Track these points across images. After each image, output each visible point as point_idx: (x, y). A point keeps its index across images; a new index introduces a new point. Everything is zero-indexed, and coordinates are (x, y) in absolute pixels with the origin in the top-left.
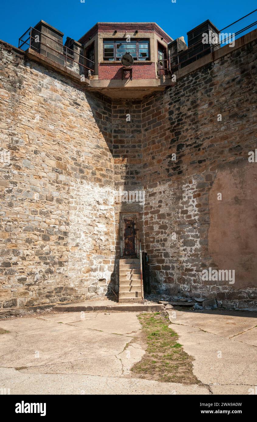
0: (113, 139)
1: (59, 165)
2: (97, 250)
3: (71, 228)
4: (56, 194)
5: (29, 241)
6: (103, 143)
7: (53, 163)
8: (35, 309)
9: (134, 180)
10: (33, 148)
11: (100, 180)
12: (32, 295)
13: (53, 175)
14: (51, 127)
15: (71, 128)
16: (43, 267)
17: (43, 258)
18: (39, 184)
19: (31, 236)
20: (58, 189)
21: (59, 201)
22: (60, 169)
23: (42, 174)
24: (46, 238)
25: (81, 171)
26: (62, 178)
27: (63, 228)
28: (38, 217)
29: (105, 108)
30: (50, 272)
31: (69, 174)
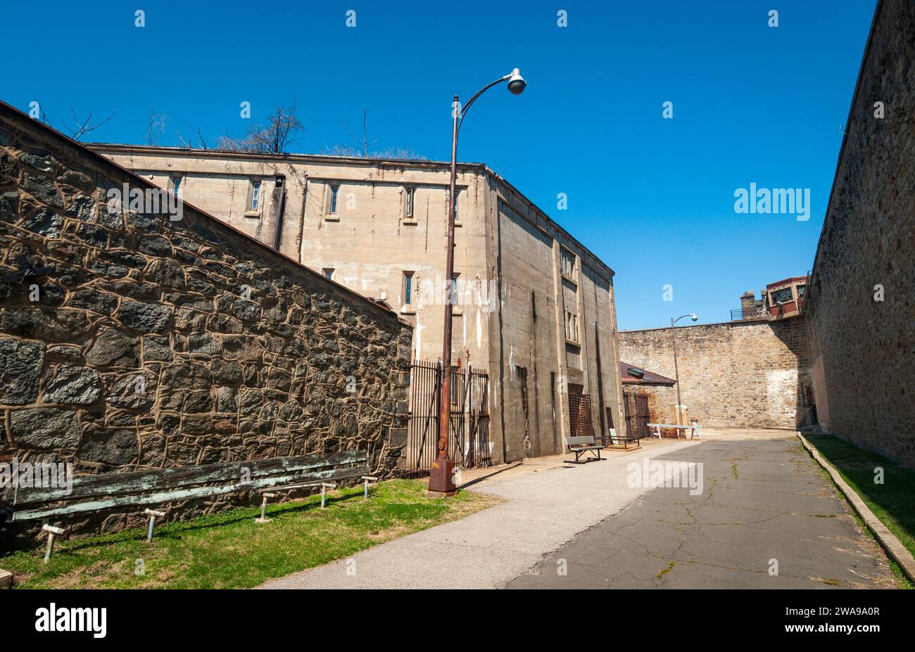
0: (793, 342)
1: (757, 366)
2: (788, 403)
3: (768, 394)
4: (757, 380)
5: (746, 401)
6: (785, 346)
7: (754, 366)
8: (753, 427)
9: (807, 365)
10: (742, 362)
11: (785, 368)
12: (751, 422)
13: (755, 372)
14: (750, 350)
15: (761, 346)
16: (755, 412)
17: (755, 408)
18: (747, 377)
19: (747, 399)
20: (758, 377)
21: (759, 383)
22: (758, 367)
23: (748, 372)
24: (755, 399)
25: (771, 366)
26: (760, 372)
27: (764, 394)
28: (750, 391)
29: (785, 326)
30: (759, 413)
31: (763, 369)
